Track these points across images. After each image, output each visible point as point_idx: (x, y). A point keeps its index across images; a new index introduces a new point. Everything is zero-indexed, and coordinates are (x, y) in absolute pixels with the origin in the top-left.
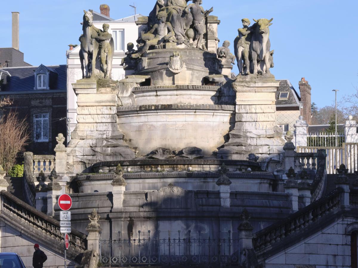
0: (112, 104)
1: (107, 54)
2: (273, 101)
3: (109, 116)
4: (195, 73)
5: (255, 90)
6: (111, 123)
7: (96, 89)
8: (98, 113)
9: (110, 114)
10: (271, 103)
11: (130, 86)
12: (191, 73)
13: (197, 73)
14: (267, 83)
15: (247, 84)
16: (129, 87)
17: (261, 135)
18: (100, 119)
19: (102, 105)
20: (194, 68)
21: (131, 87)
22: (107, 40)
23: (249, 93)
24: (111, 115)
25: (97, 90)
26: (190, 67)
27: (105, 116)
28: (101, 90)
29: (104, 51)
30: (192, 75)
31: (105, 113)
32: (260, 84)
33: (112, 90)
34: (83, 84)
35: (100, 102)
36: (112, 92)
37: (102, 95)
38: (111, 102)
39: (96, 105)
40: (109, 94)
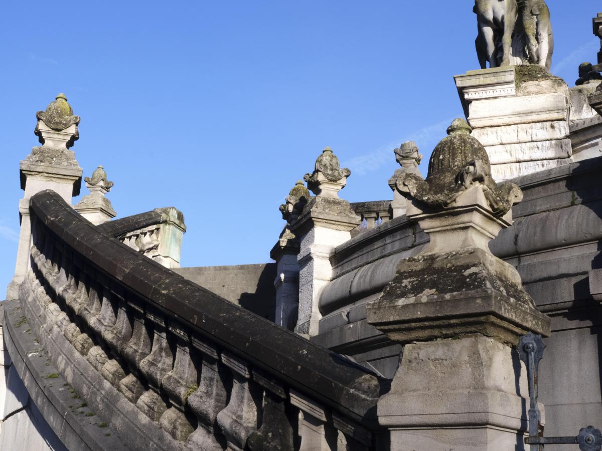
0: (555, 115)
1: (537, 18)
3: (551, 144)
6: (556, 160)
7: (513, 85)
8: (521, 140)
9: (551, 140)
18: (527, 151)
19: (531, 121)
24: (553, 142)
25: (518, 88)
27: (539, 144)
28: (525, 88)
29: (531, 12)
31: (540, 137)
33: (554, 84)
34: (482, 75)
35: (524, 115)
36: (556, 90)
37: (528, 99)
38: (553, 112)
39: (516, 121)
40: (547, 95)
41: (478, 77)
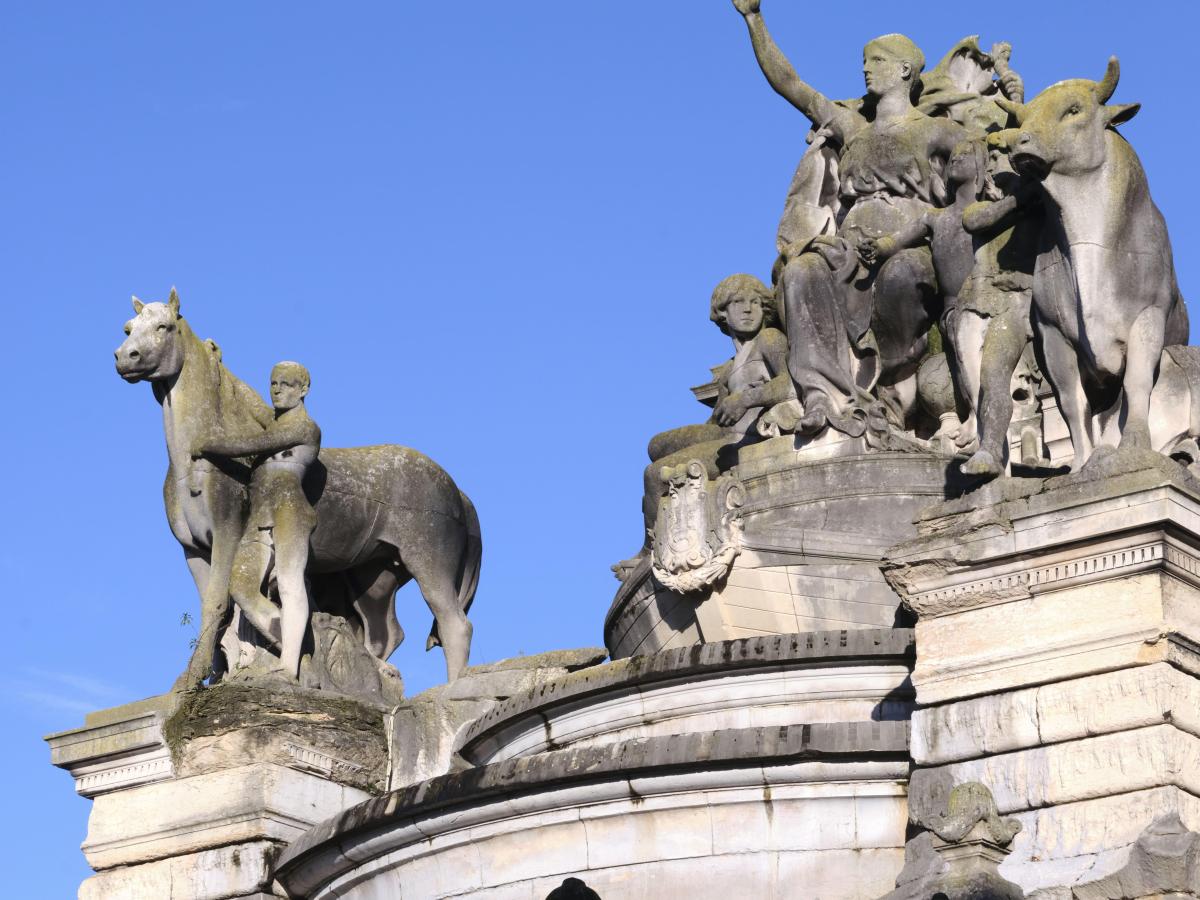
0: (243, 829)
1: (271, 535)
2: (1151, 637)
4: (826, 582)
5: (1024, 578)
7: (165, 751)
9: (233, 896)
10: (1132, 652)
11: (444, 723)
12: (800, 583)
13: (848, 580)
14: (1089, 510)
15: (965, 544)
16: (439, 728)
17: (1040, 891)
19: (199, 845)
20: (809, 547)
21: (454, 729)
22: (279, 455)
23: (995, 612)
26: (774, 544)
28: (192, 755)
29: (256, 520)
30: (810, 592)
31: (211, 891)
32: (1040, 532)
33: (249, 742)
34: (97, 732)
35: (185, 831)
36: (251, 756)
37: (198, 784)
38: (240, 819)
39: (171, 847)
40: (232, 772)
41: (90, 736)
